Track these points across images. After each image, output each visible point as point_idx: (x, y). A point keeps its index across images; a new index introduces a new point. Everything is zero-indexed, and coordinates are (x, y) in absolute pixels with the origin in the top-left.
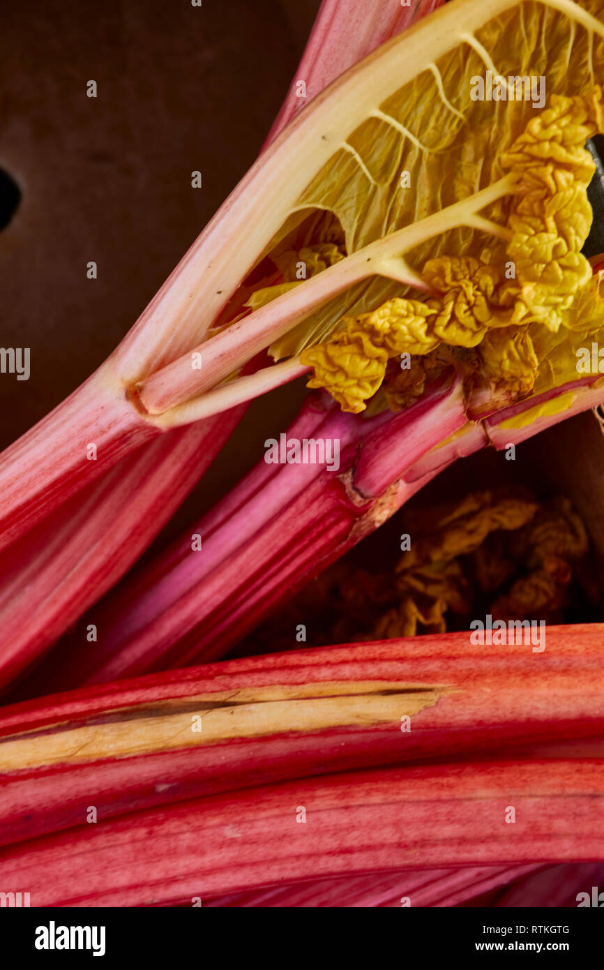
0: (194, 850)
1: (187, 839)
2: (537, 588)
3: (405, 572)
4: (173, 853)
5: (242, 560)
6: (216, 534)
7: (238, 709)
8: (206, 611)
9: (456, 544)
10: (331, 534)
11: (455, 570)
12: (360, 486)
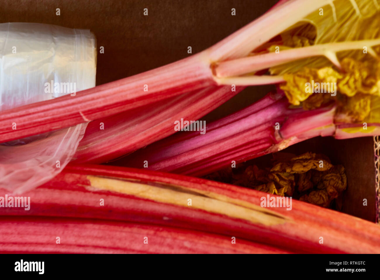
0: (170, 246)
1: (169, 241)
2: (321, 196)
3: (274, 172)
4: (161, 244)
5: (222, 144)
6: (213, 131)
7: (207, 199)
8: (200, 158)
9: (298, 169)
10: (261, 147)
11: (293, 178)
12: (282, 133)
